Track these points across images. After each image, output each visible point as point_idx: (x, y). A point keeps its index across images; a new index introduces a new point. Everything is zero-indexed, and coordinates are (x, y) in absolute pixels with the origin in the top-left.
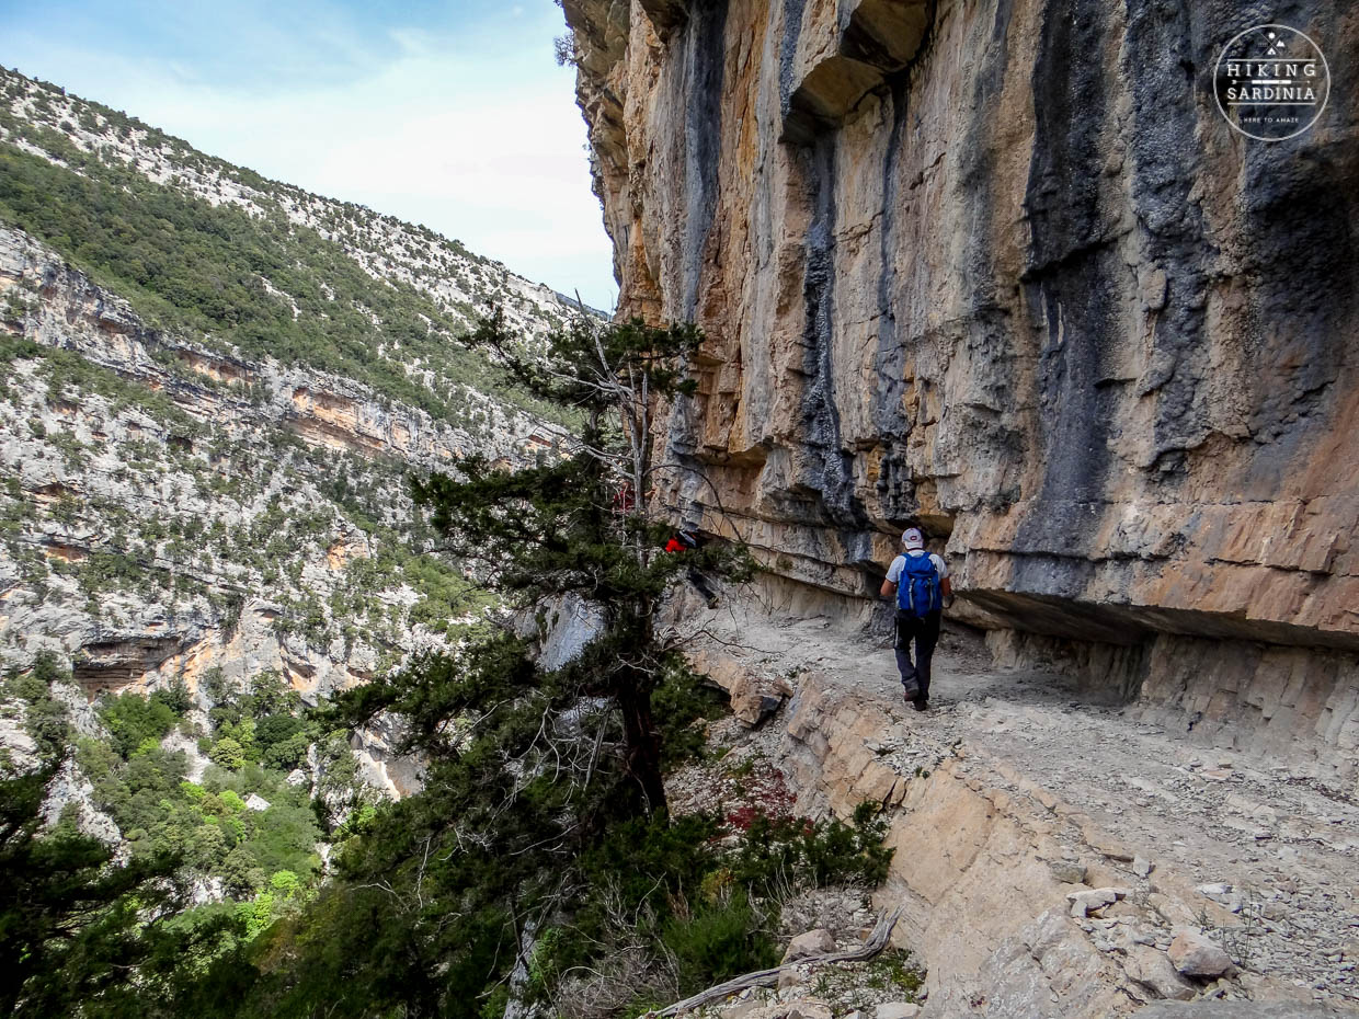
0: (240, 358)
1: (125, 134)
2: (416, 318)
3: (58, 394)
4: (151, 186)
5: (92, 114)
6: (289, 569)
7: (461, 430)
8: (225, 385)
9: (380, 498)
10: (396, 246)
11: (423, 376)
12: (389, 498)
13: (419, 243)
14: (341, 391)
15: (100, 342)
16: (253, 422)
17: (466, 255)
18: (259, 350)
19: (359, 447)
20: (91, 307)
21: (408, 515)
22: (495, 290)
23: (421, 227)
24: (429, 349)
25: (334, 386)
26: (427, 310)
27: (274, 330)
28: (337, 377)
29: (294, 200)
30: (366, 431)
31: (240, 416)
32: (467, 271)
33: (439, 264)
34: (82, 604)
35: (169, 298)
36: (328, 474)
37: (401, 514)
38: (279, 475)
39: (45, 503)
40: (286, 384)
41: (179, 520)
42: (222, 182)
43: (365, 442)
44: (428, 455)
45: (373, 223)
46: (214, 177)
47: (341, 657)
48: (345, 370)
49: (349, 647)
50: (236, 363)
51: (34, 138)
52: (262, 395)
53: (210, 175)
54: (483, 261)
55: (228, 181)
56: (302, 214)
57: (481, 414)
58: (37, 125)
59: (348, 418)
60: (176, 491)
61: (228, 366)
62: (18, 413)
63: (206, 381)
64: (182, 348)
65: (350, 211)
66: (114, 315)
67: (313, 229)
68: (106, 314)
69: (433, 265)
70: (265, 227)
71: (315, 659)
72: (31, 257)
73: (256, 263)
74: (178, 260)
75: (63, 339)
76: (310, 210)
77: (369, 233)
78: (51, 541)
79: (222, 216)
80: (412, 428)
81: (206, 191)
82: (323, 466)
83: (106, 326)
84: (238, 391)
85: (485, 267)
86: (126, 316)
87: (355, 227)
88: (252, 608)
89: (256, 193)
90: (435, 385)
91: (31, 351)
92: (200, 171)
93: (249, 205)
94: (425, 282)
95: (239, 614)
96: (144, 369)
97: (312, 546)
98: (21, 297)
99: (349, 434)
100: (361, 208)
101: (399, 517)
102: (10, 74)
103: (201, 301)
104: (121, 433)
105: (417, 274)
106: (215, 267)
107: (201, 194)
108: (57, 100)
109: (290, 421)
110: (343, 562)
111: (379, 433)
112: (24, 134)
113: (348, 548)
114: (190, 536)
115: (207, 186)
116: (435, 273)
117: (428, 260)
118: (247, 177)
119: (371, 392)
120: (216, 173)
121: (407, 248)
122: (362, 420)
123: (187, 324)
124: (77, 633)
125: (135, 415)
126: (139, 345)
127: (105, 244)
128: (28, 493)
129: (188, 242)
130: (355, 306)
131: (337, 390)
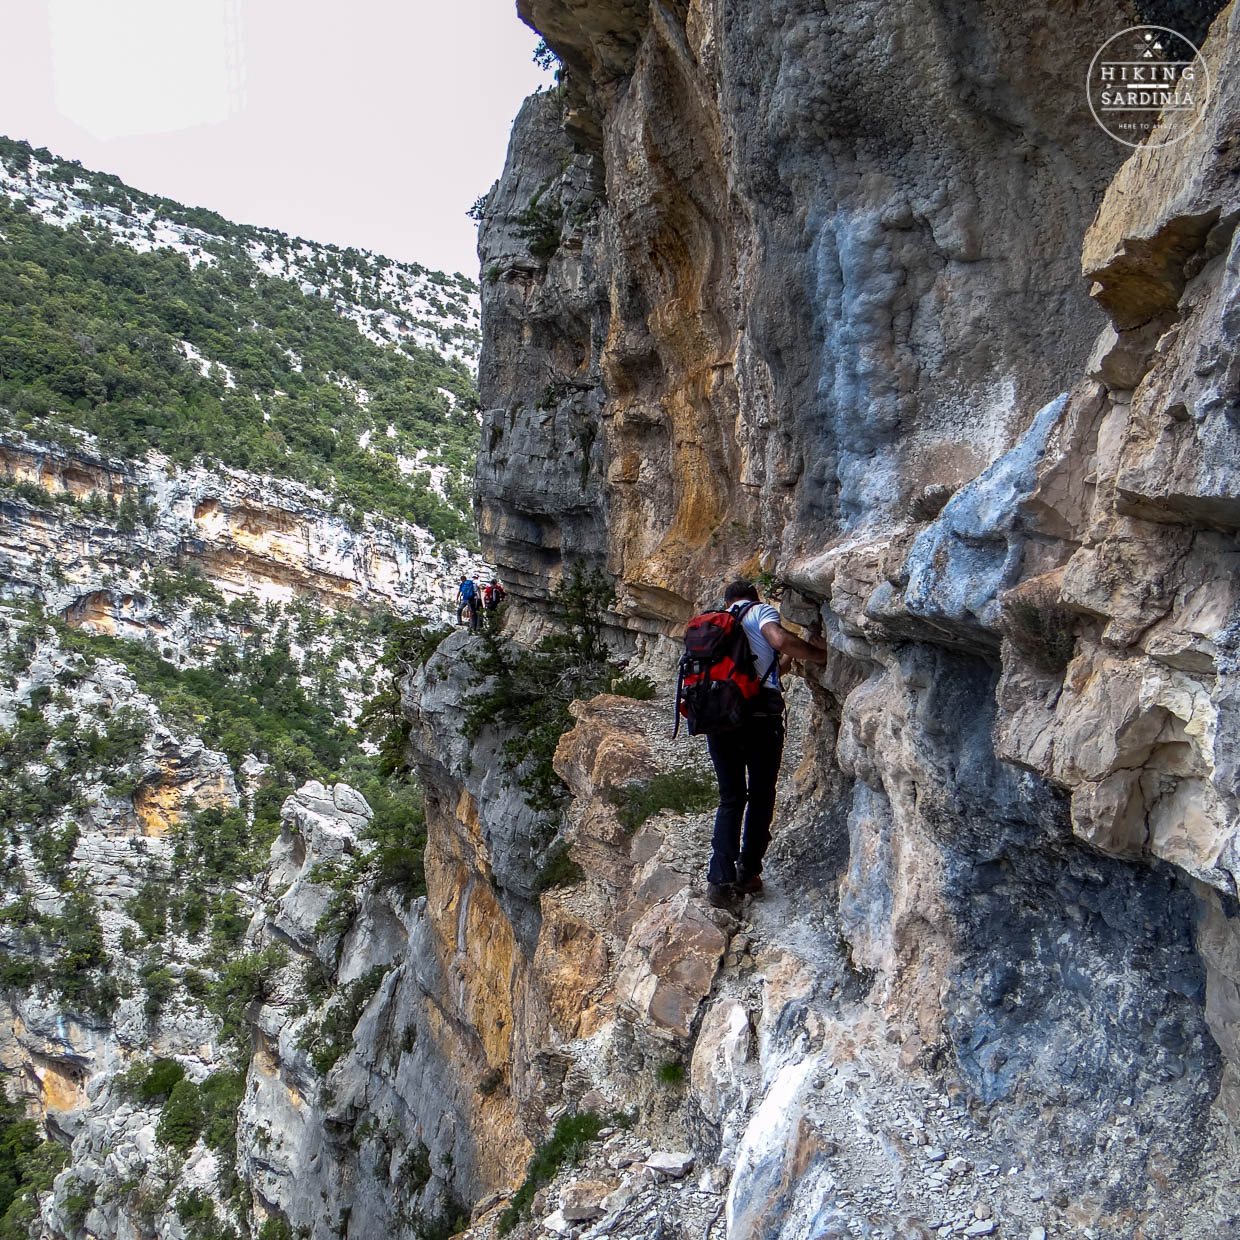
0: (95, 454)
1: (23, 165)
2: (432, 394)
4: (39, 227)
6: (42, 845)
8: (69, 499)
10: (417, 301)
11: (429, 475)
12: (360, 676)
14: (275, 501)
16: (126, 561)
18: (133, 440)
19: (314, 593)
23: (458, 276)
24: (444, 434)
25: (263, 493)
28: (268, 479)
29: (270, 246)
30: (323, 566)
31: (97, 550)
36: (257, 642)
38: (47, 649)
40: (181, 495)
42: (159, 224)
43: (323, 584)
44: (430, 600)
45: (385, 272)
46: (146, 218)
47: (139, 1036)
48: (283, 466)
49: (153, 1012)
50: (90, 462)
52: (138, 514)
53: (141, 216)
55: (169, 223)
56: (278, 263)
59: (291, 546)
61: (77, 469)
63: (31, 493)
65: (351, 258)
67: (293, 281)
70: (213, 278)
71: (84, 1042)
73: (178, 322)
74: (31, 313)
76: (291, 258)
77: (377, 285)
79: (146, 265)
80: (402, 557)
81: (133, 236)
82: (249, 628)
84: (94, 509)
87: (356, 278)
89: (210, 237)
90: (448, 489)
92: (127, 211)
93: (195, 252)
94: (457, 348)
97: (95, 793)
99: (295, 573)
100: (369, 255)
103: (50, 369)
105: (445, 337)
107: (122, 240)
109: (193, 555)
110: (174, 820)
111: (346, 568)
113: (188, 789)
115: (135, 230)
118: (202, 218)
119: (329, 500)
120: (152, 214)
121: (434, 302)
122: (315, 550)
129: (61, 292)
130: (333, 378)
131: (269, 500)
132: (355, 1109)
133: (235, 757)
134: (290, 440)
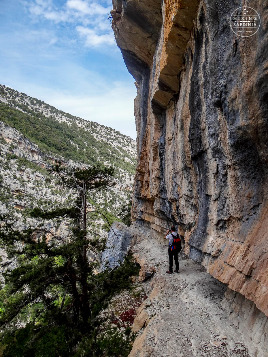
0: (64, 160)
1: (40, 105)
2: (107, 151)
3: (20, 168)
4: (45, 118)
5: (33, 101)
7: (117, 179)
9: (96, 196)
10: (103, 132)
11: (108, 165)
12: (99, 196)
13: (109, 132)
15: (31, 156)
17: (121, 135)
18: (68, 158)
20: (29, 147)
21: (103, 201)
22: (128, 143)
23: (110, 128)
24: (110, 158)
26: (110, 148)
27: (72, 153)
28: (87, 165)
29: (79, 121)
32: (121, 138)
33: (114, 137)
34: (22, 220)
35: (48, 145)
37: (102, 201)
39: (15, 195)
40: (74, 167)
41: (46, 200)
42: (62, 117)
45: (98, 127)
46: (60, 115)
48: (89, 163)
50: (63, 161)
51: (20, 106)
53: (59, 115)
54: (125, 136)
55: (64, 116)
56: (81, 124)
57: (123, 175)
58: (20, 103)
60: (46, 193)
61: (61, 162)
62: (11, 172)
64: (50, 157)
65: (92, 124)
66: (35, 149)
67: (83, 128)
68: (33, 149)
69: (112, 137)
70: (72, 128)
72: (16, 135)
73: (69, 137)
74: (50, 135)
75: (22, 155)
76: (83, 123)
77: (97, 129)
78: (16, 204)
79: (62, 125)
83: (32, 151)
85: (125, 138)
86: (37, 149)
87: (93, 128)
88: (63, 223)
89: (70, 119)
91: (15, 157)
92: (57, 114)
93: (68, 122)
94: (110, 141)
95: (60, 225)
96: (41, 162)
98: (13, 144)
100: (95, 123)
101: (101, 201)
102: (15, 91)
103: (55, 146)
104: (34, 178)
105: (108, 139)
106: (60, 137)
107: (57, 120)
108: (26, 97)
112: (17, 105)
113: (88, 209)
114: (49, 204)
116: (113, 139)
117: (111, 136)
118: (68, 116)
120: (61, 114)
121: (106, 133)
123: (52, 151)
124: (21, 227)
125: (38, 174)
126: (40, 156)
127: (34, 132)
128: (11, 192)
129: (53, 131)
130: (92, 147)
134: (88, 158)
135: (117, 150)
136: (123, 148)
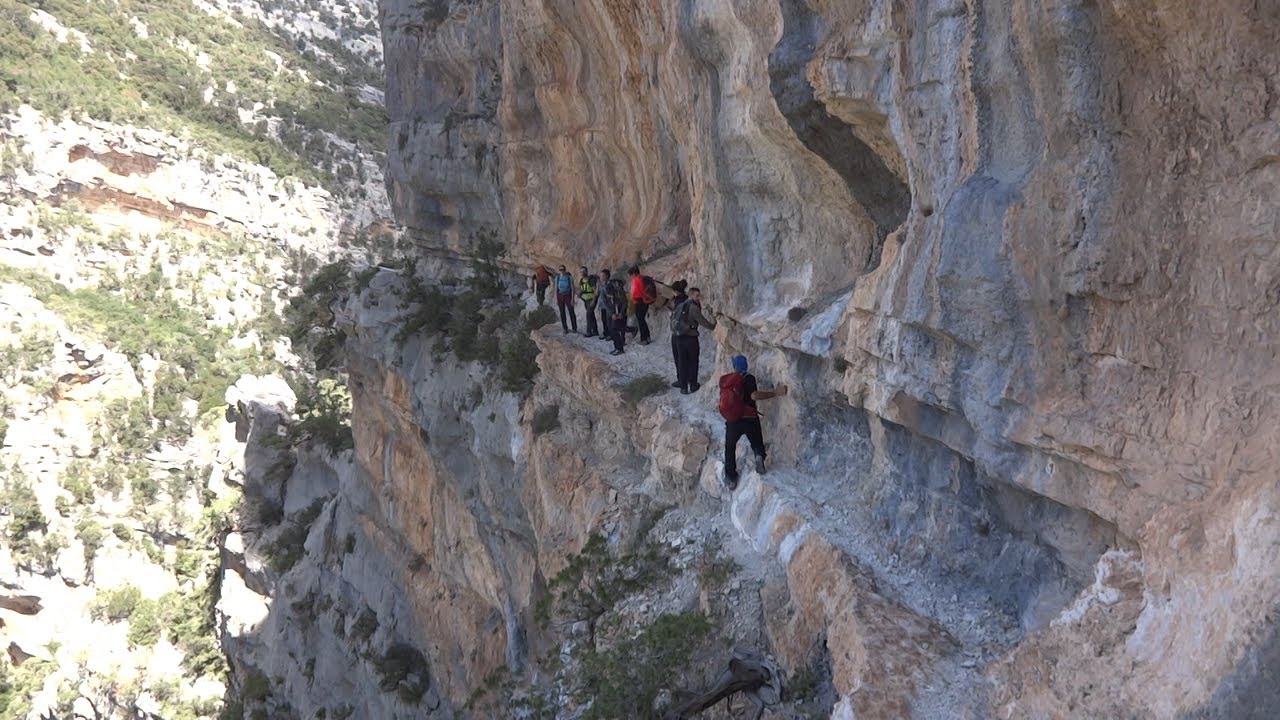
2: (261, 56)
9: (210, 289)
11: (266, 123)
12: (224, 287)
14: (138, 148)
16: (11, 200)
19: (178, 223)
21: (253, 309)
22: (367, 21)
25: (127, 141)
27: (38, 72)
28: (130, 130)
30: (184, 200)
36: (134, 264)
37: (242, 308)
40: (55, 144)
43: (186, 215)
44: (277, 225)
47: (81, 576)
48: (142, 118)
49: (91, 556)
52: (17, 161)
57: (349, 167)
59: (156, 185)
80: (250, 191)
82: (126, 253)
90: (283, 135)
94: (278, 17)
99: (161, 206)
101: (240, 313)
109: (70, 195)
110: (88, 409)
111: (204, 202)
113: (95, 385)
119: (184, 147)
122: (176, 187)
130: (175, 42)
131: (132, 147)
132: (312, 595)
133: (132, 356)
134: (145, 96)
135: (318, 51)
136: (348, 45)
